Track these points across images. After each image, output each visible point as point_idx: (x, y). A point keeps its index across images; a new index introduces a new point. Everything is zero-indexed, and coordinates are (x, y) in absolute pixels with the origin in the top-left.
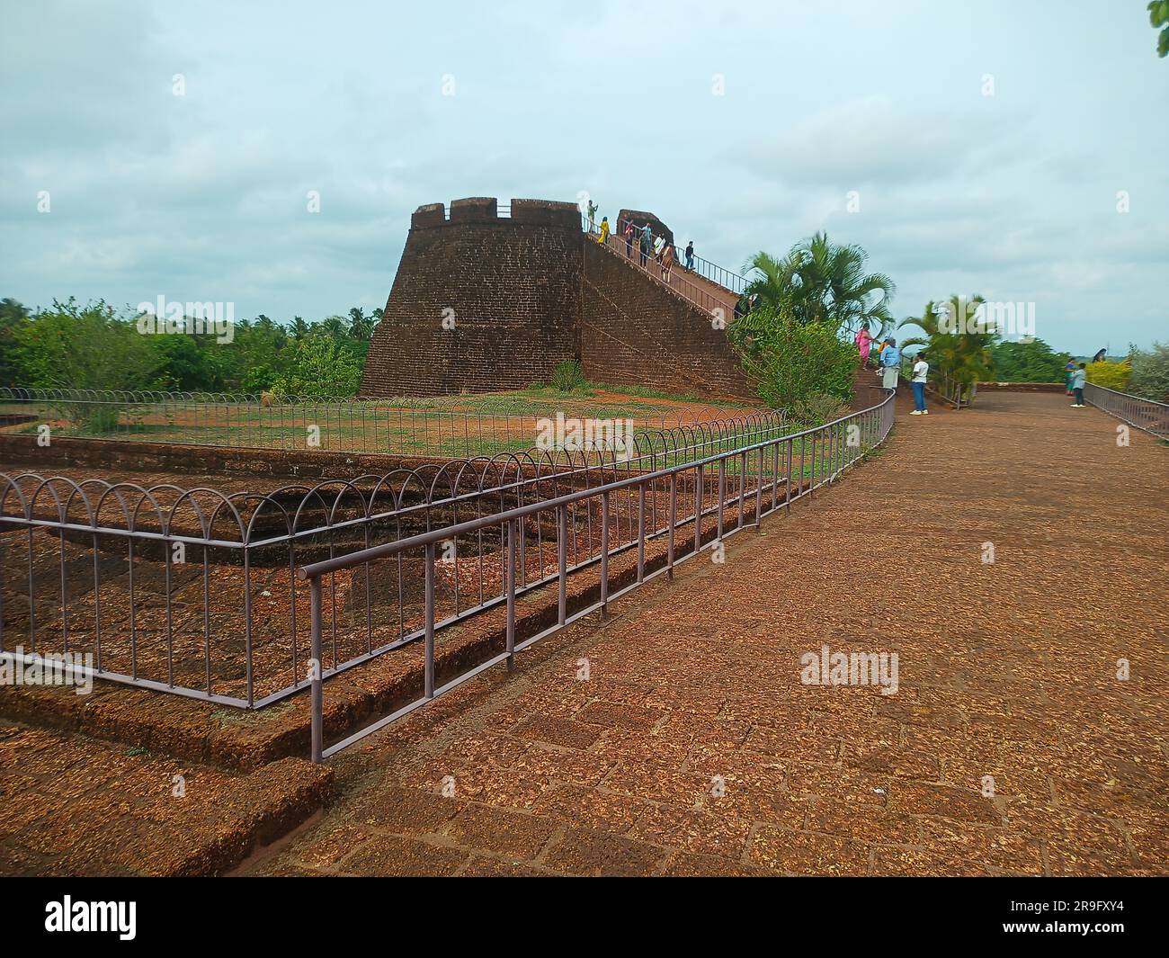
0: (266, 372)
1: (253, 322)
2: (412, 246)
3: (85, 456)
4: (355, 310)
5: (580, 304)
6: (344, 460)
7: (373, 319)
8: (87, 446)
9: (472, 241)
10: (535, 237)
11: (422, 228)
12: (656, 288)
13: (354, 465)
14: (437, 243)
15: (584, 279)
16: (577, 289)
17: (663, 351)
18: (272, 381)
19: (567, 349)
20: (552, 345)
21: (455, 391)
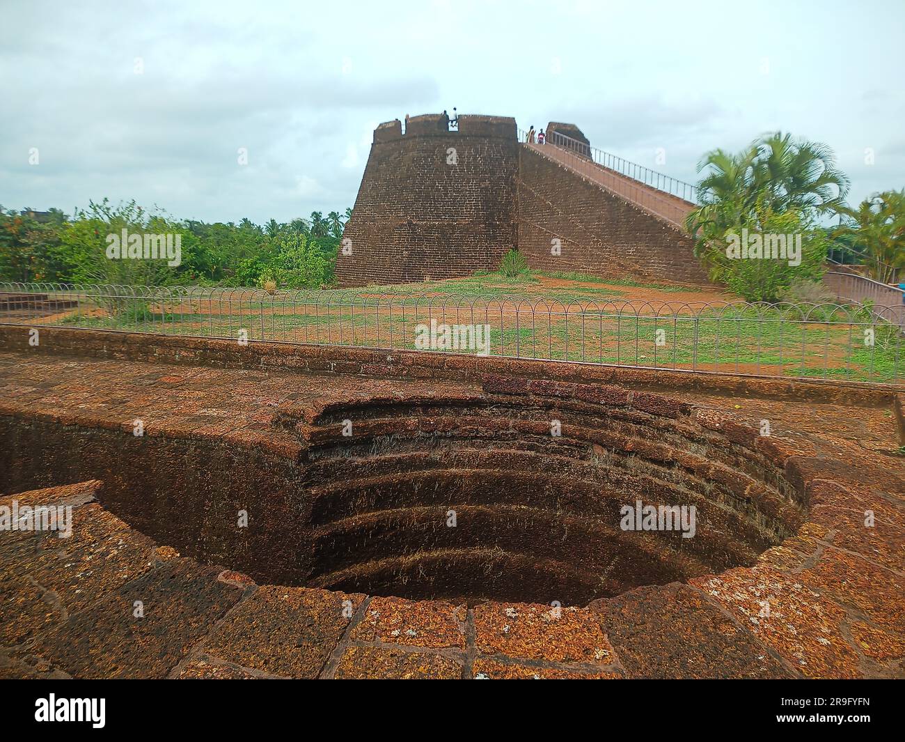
0: (256, 263)
1: (237, 224)
2: (375, 157)
3: (123, 349)
4: (315, 213)
5: (517, 203)
6: (384, 357)
7: (329, 220)
8: (124, 340)
9: (425, 151)
10: (479, 146)
11: (383, 141)
12: (591, 187)
13: (395, 363)
14: (396, 155)
15: (519, 181)
16: (514, 191)
17: (598, 241)
18: (260, 270)
19: (507, 241)
20: (495, 238)
21: (419, 278)
